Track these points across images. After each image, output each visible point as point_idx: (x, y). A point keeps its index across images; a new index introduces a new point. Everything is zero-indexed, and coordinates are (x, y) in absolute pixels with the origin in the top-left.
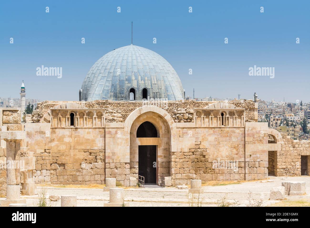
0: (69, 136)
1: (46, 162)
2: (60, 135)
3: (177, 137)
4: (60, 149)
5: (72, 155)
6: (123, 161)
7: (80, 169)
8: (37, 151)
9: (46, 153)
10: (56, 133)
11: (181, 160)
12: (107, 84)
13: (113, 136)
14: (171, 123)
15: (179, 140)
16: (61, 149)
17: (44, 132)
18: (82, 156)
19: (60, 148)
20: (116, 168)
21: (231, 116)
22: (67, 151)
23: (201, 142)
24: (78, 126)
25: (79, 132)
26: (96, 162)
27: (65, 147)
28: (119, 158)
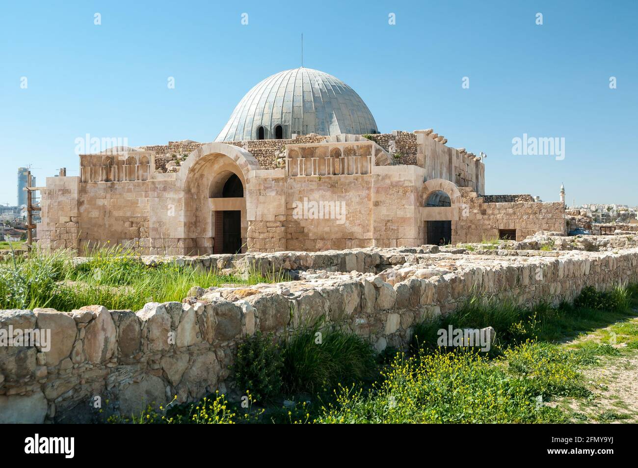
0: (104, 196)
1: (72, 238)
2: (92, 195)
3: (257, 195)
5: (107, 226)
6: (173, 236)
8: (60, 219)
9: (71, 222)
10: (87, 192)
11: (262, 236)
13: (161, 195)
14: (246, 172)
15: (258, 200)
16: (93, 216)
17: (69, 191)
18: (118, 227)
20: (165, 247)
21: (350, 156)
22: (100, 219)
24: (115, 179)
25: (116, 190)
26: (139, 237)
27: (99, 213)
28: (169, 231)
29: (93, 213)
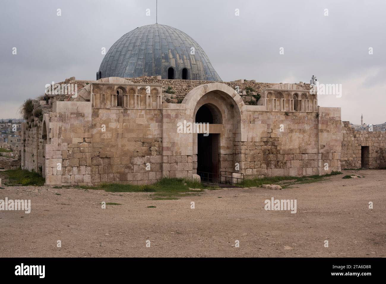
0: (116, 121)
1: (86, 156)
2: (104, 119)
3: (248, 123)
4: (104, 137)
5: (120, 146)
6: (184, 153)
7: (130, 165)
8: (73, 140)
9: (85, 143)
10: (99, 116)
11: (252, 152)
12: (140, 63)
13: (173, 121)
14: (241, 106)
15: (249, 127)
16: (106, 137)
17: (83, 115)
18: (131, 147)
19: (104, 136)
20: (177, 163)
21: (304, 99)
22: (113, 140)
23: (272, 129)
24: (127, 106)
25: (128, 115)
26: (150, 154)
27: (111, 135)
28: (180, 150)
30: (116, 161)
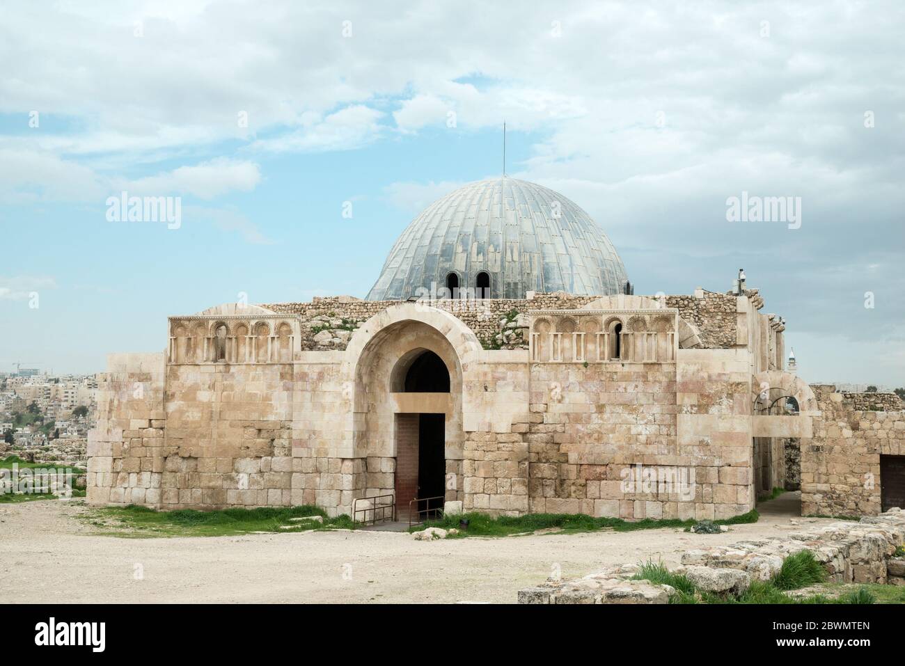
0: (208, 387)
1: (152, 454)
2: (189, 383)
3: (479, 391)
4: (188, 419)
5: (215, 436)
6: (333, 453)
7: (233, 473)
8: (131, 424)
9: (151, 429)
10: (180, 378)
11: (489, 456)
13: (313, 386)
15: (482, 399)
16: (190, 419)
17: (149, 377)
18: (236, 438)
19: (188, 416)
20: (318, 471)
21: (638, 331)
22: (203, 424)
23: (546, 404)
24: (230, 359)
25: (233, 375)
26: (272, 454)
27: (200, 415)
28: (326, 447)
29: (190, 414)
30: (208, 463)
